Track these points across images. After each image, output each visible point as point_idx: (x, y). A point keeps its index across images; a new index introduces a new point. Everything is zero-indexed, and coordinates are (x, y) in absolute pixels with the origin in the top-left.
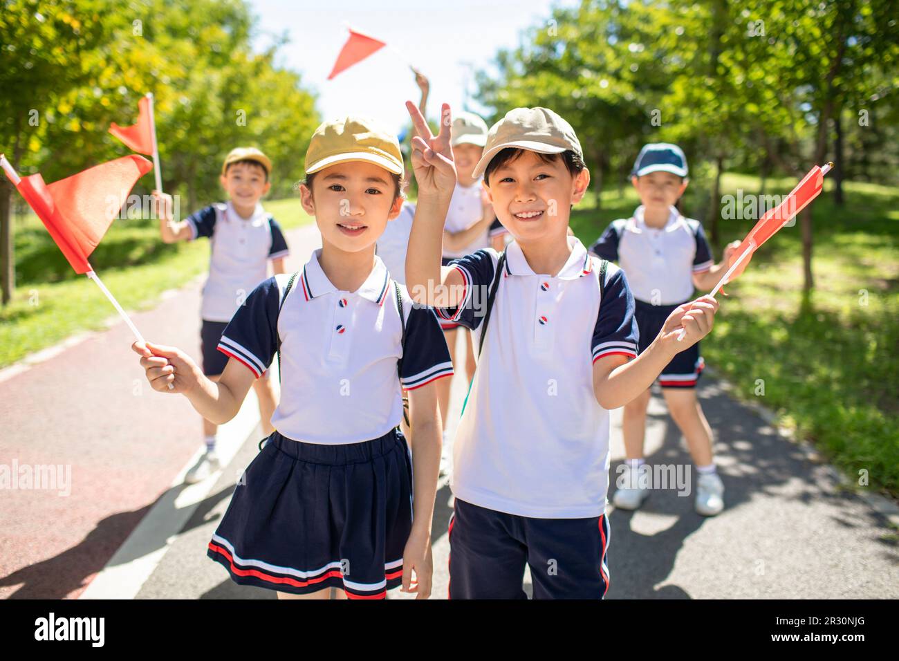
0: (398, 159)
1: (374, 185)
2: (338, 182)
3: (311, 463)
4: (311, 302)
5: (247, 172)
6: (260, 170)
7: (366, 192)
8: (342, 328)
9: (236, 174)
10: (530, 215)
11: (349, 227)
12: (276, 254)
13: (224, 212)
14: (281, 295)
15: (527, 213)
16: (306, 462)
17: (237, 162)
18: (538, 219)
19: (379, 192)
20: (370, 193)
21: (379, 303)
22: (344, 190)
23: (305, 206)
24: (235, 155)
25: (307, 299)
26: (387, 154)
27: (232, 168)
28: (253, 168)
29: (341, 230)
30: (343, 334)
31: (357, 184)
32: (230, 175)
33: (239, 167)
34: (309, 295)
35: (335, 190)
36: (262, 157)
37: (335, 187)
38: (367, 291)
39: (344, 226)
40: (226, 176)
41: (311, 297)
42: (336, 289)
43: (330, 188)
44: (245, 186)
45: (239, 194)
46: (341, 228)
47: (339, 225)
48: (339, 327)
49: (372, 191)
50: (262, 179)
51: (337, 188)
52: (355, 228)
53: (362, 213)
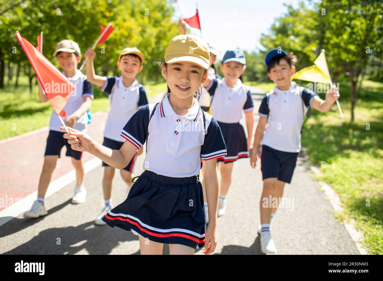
1: (195, 69)
2: (178, 66)
4: (164, 118)
5: (131, 60)
6: (138, 60)
7: (191, 72)
9: (126, 61)
11: (182, 87)
13: (118, 81)
14: (151, 113)
17: (126, 55)
19: (197, 72)
20: (193, 72)
21: (195, 121)
22: (181, 70)
24: (125, 51)
25: (162, 117)
27: (124, 58)
28: (134, 58)
29: (178, 88)
30: (178, 135)
31: (186, 68)
32: (122, 61)
33: (127, 57)
34: (163, 115)
35: (177, 70)
36: (139, 53)
37: (177, 68)
38: (189, 116)
39: (180, 86)
40: (120, 61)
41: (164, 116)
42: (175, 114)
43: (175, 69)
44: (129, 67)
45: (126, 71)
46: (179, 88)
47: (177, 86)
49: (194, 72)
50: (139, 64)
51: (178, 69)
52: (184, 88)
53: (188, 82)
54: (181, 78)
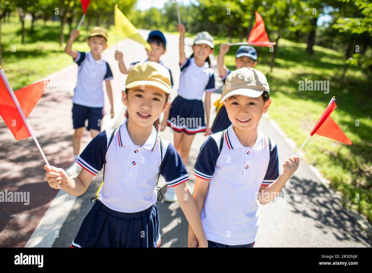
0: (169, 85)
1: (157, 97)
2: (140, 93)
3: (115, 217)
5: (99, 40)
7: (153, 99)
8: (135, 163)
10: (244, 120)
11: (143, 115)
12: (108, 78)
14: (108, 141)
15: (243, 119)
16: (113, 216)
18: (248, 122)
19: (159, 100)
20: (154, 100)
21: (153, 151)
22: (143, 97)
23: (123, 101)
25: (120, 146)
26: (164, 82)
29: (139, 116)
30: (135, 166)
31: (148, 95)
34: (121, 144)
35: (138, 97)
38: (147, 145)
39: (141, 114)
41: (122, 146)
42: (134, 144)
43: (136, 95)
45: (95, 49)
47: (138, 113)
48: (133, 162)
49: (155, 99)
50: (105, 43)
51: (139, 96)
52: (145, 115)
53: (150, 109)
54: (142, 105)
